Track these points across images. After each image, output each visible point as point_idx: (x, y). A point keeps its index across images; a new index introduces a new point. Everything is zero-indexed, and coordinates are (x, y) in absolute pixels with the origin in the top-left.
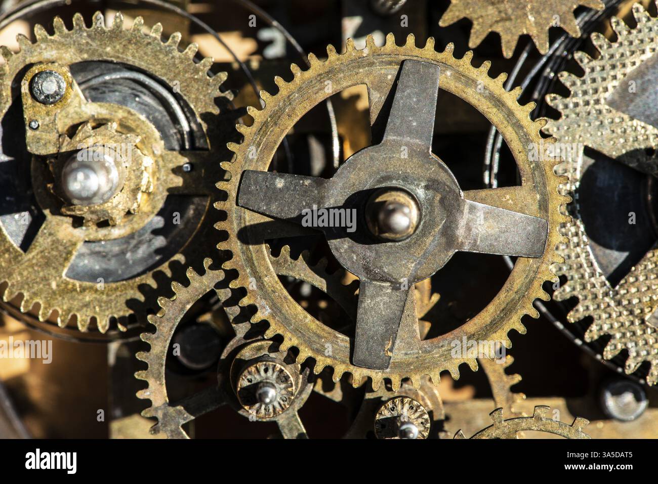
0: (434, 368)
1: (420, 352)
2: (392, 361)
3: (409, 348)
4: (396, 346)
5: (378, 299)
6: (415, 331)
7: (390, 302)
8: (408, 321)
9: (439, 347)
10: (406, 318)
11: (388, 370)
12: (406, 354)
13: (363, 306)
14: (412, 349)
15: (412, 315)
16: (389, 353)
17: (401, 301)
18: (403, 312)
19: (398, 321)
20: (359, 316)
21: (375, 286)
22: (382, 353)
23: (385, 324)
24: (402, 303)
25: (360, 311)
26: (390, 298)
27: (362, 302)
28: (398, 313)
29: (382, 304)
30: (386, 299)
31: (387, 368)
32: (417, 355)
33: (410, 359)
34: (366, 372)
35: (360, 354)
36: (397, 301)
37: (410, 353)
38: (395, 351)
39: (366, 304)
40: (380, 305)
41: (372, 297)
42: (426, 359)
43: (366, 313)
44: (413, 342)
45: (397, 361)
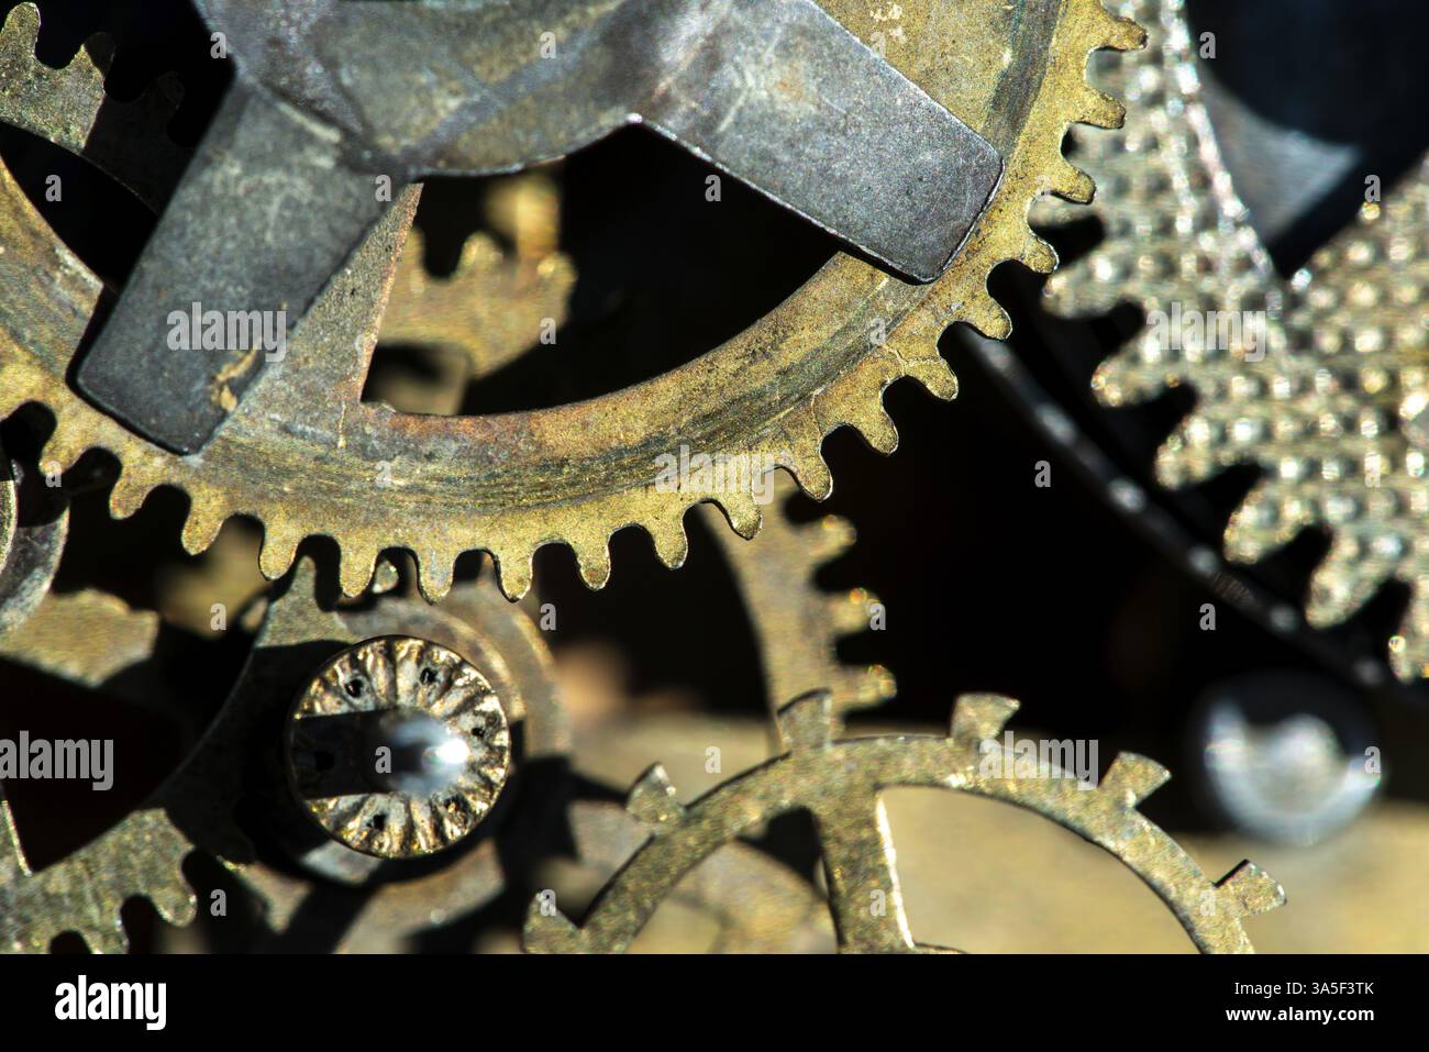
0: (367, 523)
1: (341, 443)
2: (223, 431)
3: (306, 410)
4: (261, 386)
5: (272, 178)
6: (354, 356)
7: (311, 205)
8: (344, 310)
9: (417, 456)
10: (341, 295)
11: (195, 460)
12: (285, 429)
13: (206, 176)
14: (315, 422)
15: (367, 296)
16: (226, 394)
17: (353, 217)
18: (341, 262)
19: (308, 292)
20: (174, 211)
21: (283, 123)
22: (199, 385)
23: (257, 281)
24: (354, 229)
25: (187, 194)
26: (319, 189)
27: (208, 162)
28: (323, 262)
29: (277, 200)
30: (301, 188)
31: (196, 448)
32: (320, 450)
33: (297, 452)
34: (109, 434)
35: (118, 359)
36: (339, 212)
37: (303, 435)
38: (251, 399)
39: (218, 177)
40: (269, 203)
41: (254, 161)
42: (349, 479)
43: (203, 211)
44: (329, 392)
45: (241, 439)
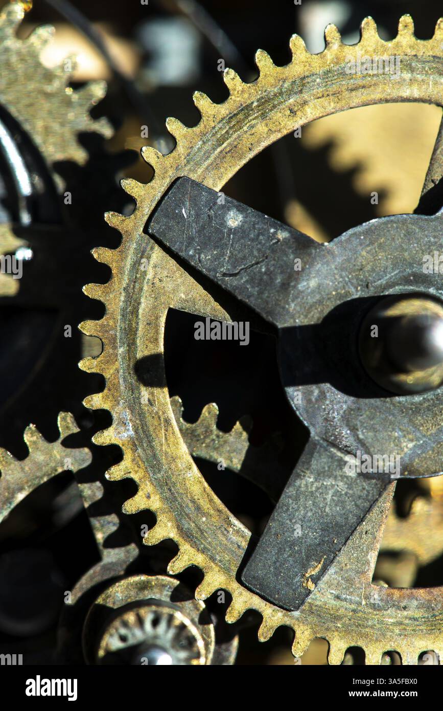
0: (377, 640)
1: (364, 603)
2: (309, 600)
3: (347, 589)
4: (326, 578)
5: (328, 482)
6: (368, 563)
7: (346, 494)
8: (362, 541)
9: (398, 608)
10: (361, 534)
11: (296, 614)
12: (338, 597)
13: (298, 483)
14: (351, 594)
15: (373, 534)
16: (310, 583)
17: (366, 500)
18: (361, 520)
19: (346, 534)
20: (283, 499)
21: (332, 456)
22: (297, 579)
23: (322, 530)
24: (367, 505)
25: (290, 491)
26: (350, 487)
27: (299, 476)
28: (352, 520)
29: (331, 492)
30: (341, 486)
31: (297, 608)
32: (353, 606)
33: (344, 608)
34: (256, 603)
35: (260, 567)
36: (360, 497)
37: (345, 600)
38: (321, 584)
39: (304, 482)
40: (327, 494)
41: (320, 475)
42: (367, 620)
43: (297, 499)
44: (357, 580)
45: (318, 603)
